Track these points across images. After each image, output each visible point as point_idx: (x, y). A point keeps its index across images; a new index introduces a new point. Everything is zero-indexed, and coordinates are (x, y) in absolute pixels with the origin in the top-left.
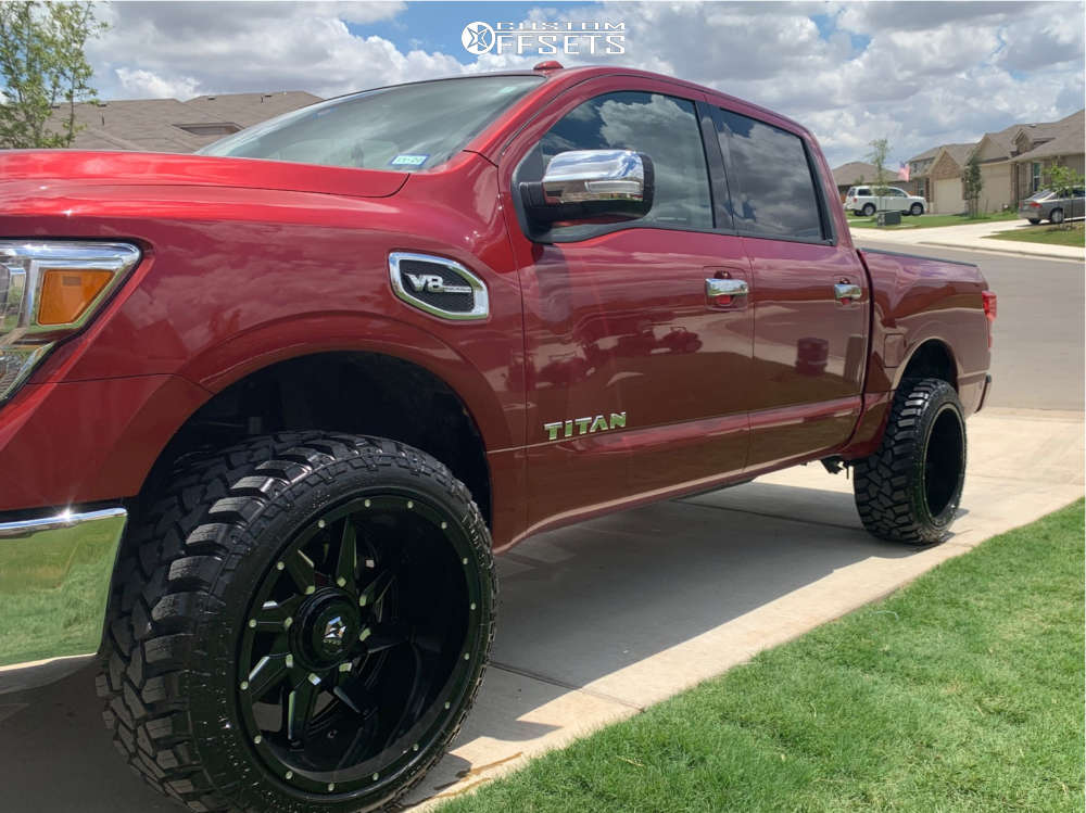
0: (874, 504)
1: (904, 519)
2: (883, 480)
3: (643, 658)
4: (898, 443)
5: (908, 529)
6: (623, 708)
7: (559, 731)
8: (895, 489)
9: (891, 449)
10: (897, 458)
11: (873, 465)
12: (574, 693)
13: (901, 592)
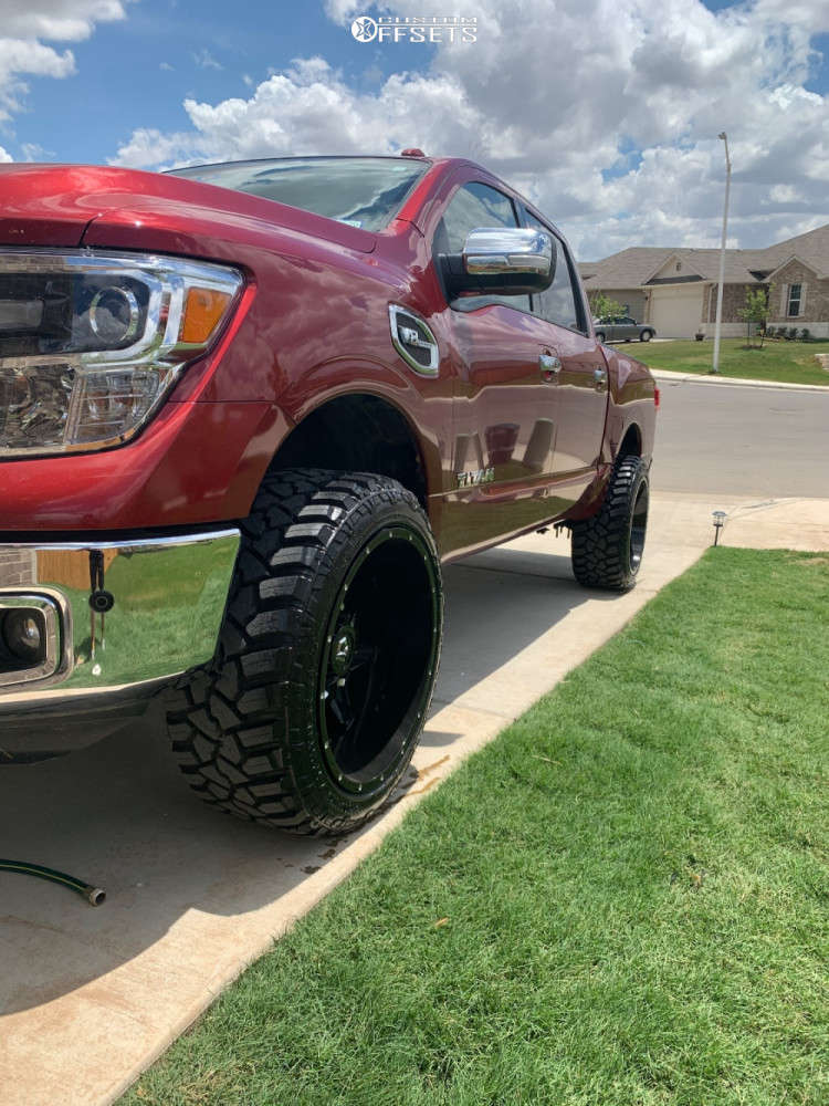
0: (590, 557)
1: (614, 569)
2: (600, 538)
3: (483, 678)
4: (613, 507)
5: (615, 577)
6: (499, 719)
7: (463, 739)
8: (609, 545)
9: (607, 511)
10: (612, 519)
11: (592, 525)
12: (448, 707)
13: (630, 625)
